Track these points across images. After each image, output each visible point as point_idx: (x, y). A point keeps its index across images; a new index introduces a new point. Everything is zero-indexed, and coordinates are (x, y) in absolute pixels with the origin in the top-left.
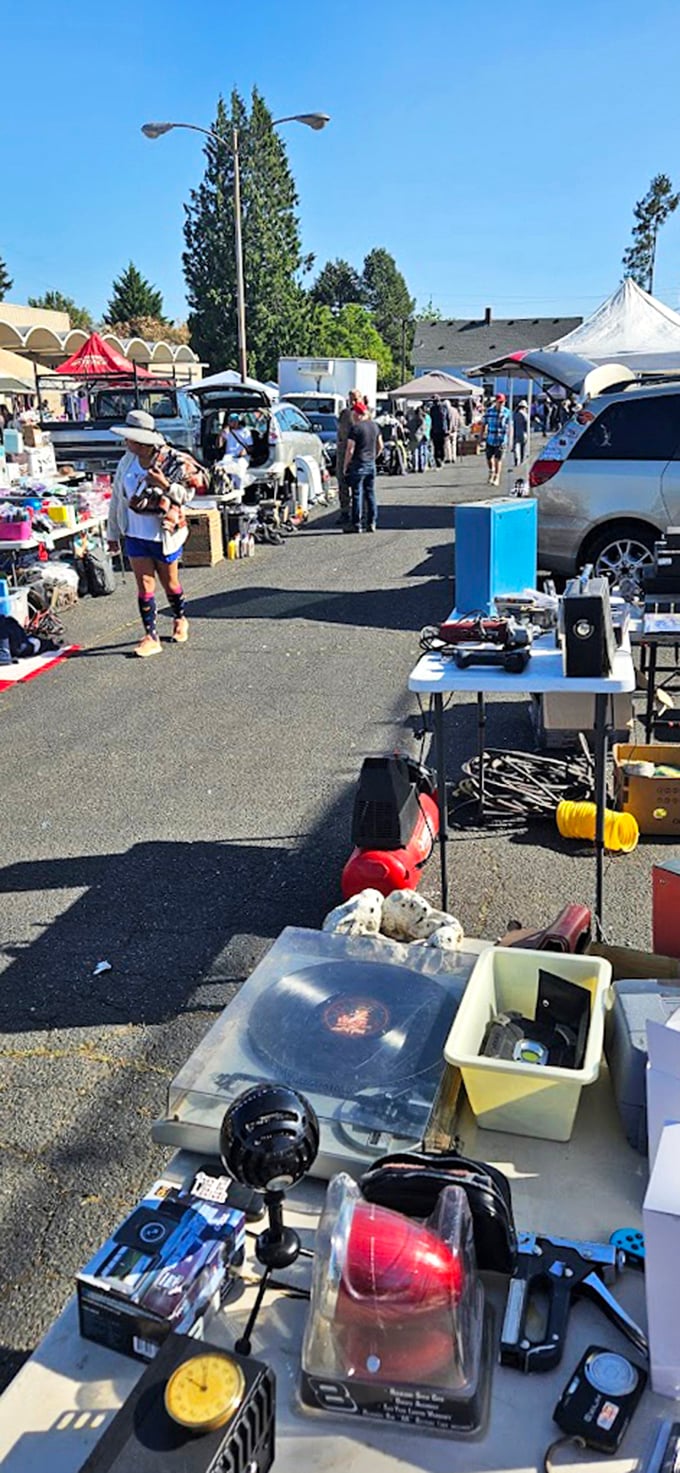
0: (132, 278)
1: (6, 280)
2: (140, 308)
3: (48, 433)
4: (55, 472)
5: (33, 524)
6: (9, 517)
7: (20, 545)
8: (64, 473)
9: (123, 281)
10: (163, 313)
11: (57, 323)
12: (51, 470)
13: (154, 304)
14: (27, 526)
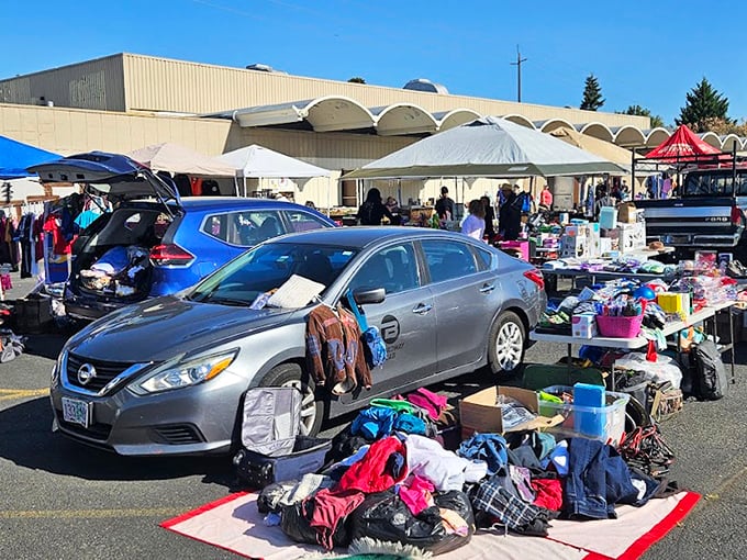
0: (704, 90)
1: (599, 100)
2: (708, 112)
3: (642, 210)
4: (644, 246)
5: (645, 318)
6: (616, 309)
7: (626, 343)
8: (653, 248)
9: (696, 93)
10: (727, 115)
11: (641, 124)
12: (640, 244)
13: (721, 108)
14: (638, 320)
